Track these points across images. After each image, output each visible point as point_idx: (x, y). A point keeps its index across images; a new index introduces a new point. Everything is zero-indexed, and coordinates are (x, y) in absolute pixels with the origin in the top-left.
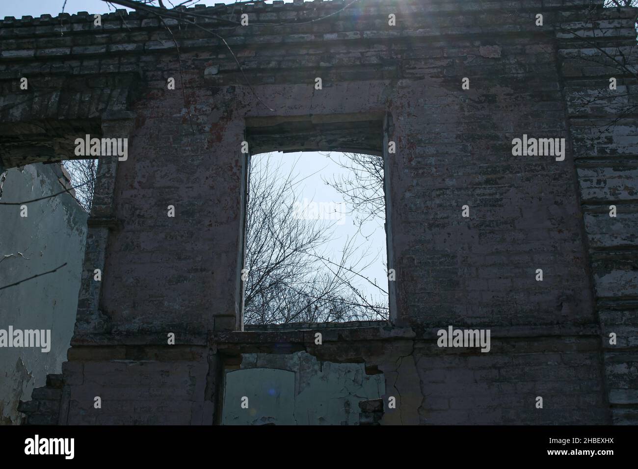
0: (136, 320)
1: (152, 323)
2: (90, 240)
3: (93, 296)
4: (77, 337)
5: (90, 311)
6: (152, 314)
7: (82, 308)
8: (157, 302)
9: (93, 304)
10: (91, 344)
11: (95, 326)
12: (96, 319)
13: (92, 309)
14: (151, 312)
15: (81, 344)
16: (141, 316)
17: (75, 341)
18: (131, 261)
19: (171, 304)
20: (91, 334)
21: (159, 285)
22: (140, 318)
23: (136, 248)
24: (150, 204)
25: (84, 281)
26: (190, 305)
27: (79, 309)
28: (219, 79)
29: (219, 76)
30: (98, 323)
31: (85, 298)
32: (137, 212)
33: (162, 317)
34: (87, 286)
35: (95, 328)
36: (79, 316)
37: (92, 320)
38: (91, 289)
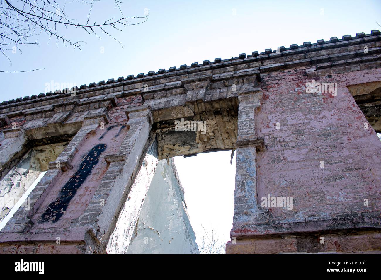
0: (300, 214)
1: (318, 216)
2: (240, 156)
3: (250, 193)
4: (237, 228)
5: (248, 206)
6: (315, 208)
7: (240, 204)
8: (318, 197)
9: (251, 200)
10: (254, 233)
11: (256, 218)
12: (256, 211)
13: (250, 204)
14: (314, 207)
15: (243, 234)
16: (304, 210)
17: (236, 231)
18: (281, 169)
19: (334, 198)
20: (253, 224)
21: (315, 184)
22: (303, 211)
23: (283, 160)
24: (287, 134)
25: (238, 183)
26: (357, 197)
27: (236, 204)
28: (318, 72)
29: (317, 71)
30: (259, 215)
31: (242, 195)
32: (278, 139)
33: (328, 209)
34: (242, 186)
35: (256, 219)
36: (237, 210)
37: (252, 212)
38: (247, 188)
